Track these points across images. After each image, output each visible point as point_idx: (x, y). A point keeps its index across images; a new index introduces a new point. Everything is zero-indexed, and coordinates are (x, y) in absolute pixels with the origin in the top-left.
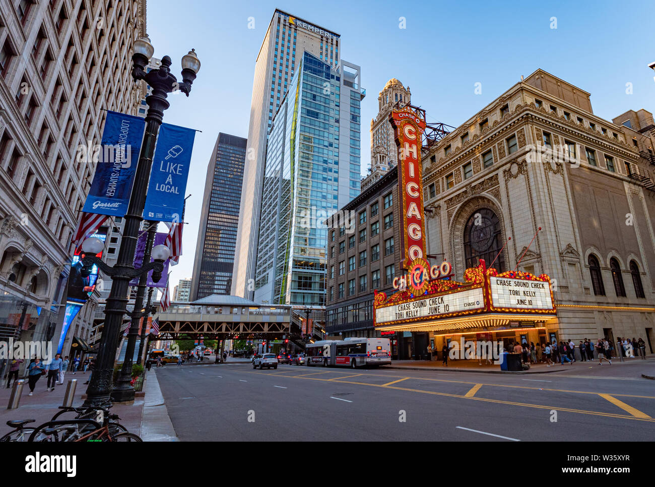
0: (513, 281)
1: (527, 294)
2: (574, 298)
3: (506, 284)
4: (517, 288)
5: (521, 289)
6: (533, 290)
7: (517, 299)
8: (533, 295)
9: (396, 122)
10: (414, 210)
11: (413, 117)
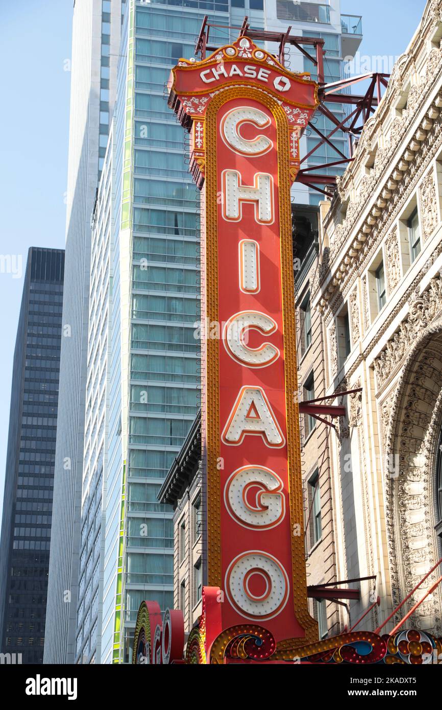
9: (189, 104)
10: (253, 414)
11: (260, 74)
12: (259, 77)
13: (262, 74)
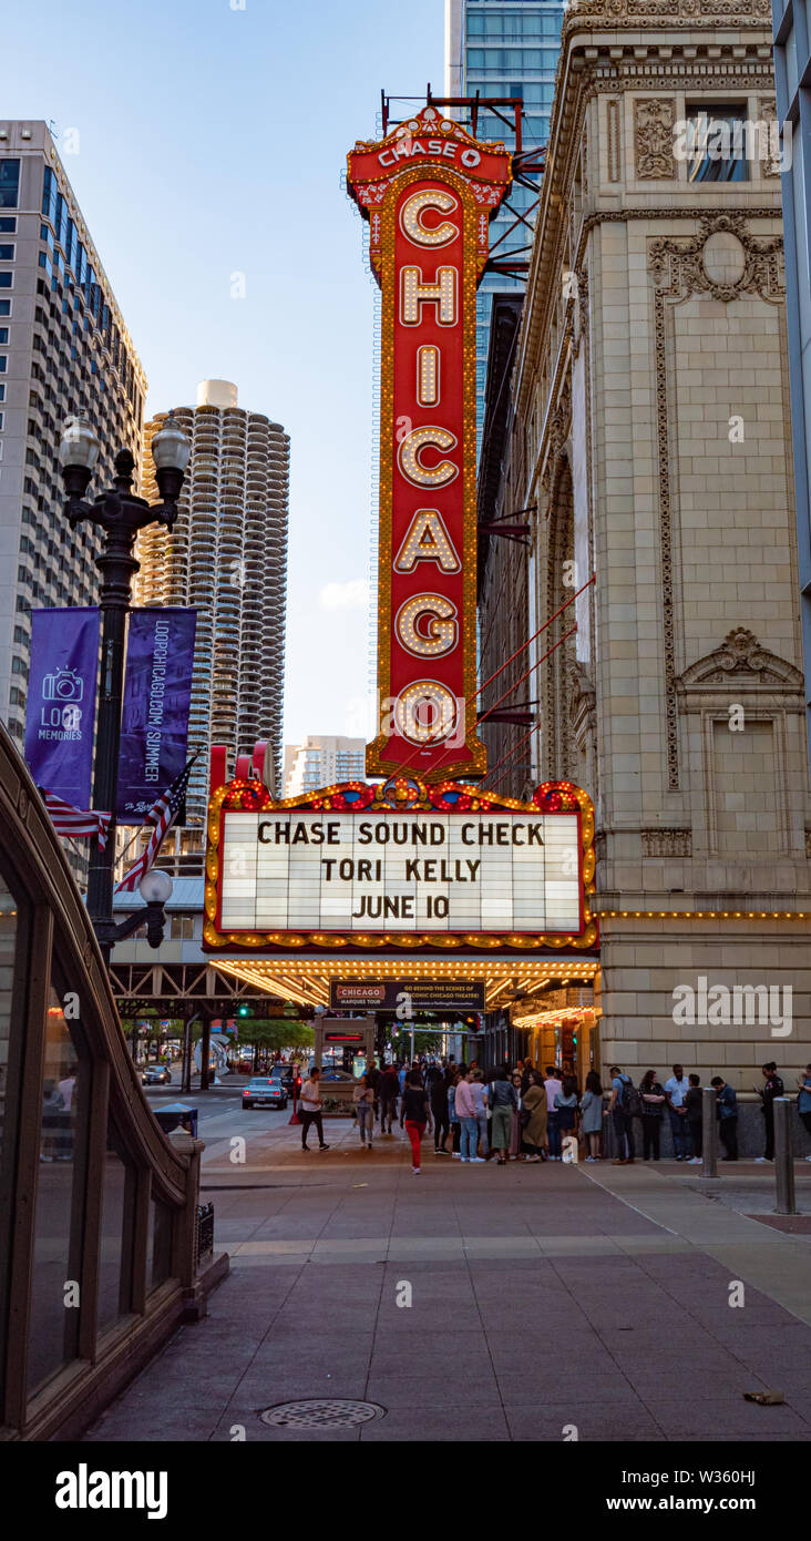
0: (348, 826)
1: (428, 871)
2: (717, 880)
3: (311, 836)
4: (373, 852)
5: (394, 856)
6: (472, 853)
7: (359, 893)
8: (468, 876)
9: (366, 193)
10: (427, 539)
11: (446, 148)
12: (445, 153)
13: (448, 149)
